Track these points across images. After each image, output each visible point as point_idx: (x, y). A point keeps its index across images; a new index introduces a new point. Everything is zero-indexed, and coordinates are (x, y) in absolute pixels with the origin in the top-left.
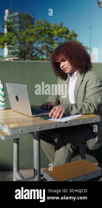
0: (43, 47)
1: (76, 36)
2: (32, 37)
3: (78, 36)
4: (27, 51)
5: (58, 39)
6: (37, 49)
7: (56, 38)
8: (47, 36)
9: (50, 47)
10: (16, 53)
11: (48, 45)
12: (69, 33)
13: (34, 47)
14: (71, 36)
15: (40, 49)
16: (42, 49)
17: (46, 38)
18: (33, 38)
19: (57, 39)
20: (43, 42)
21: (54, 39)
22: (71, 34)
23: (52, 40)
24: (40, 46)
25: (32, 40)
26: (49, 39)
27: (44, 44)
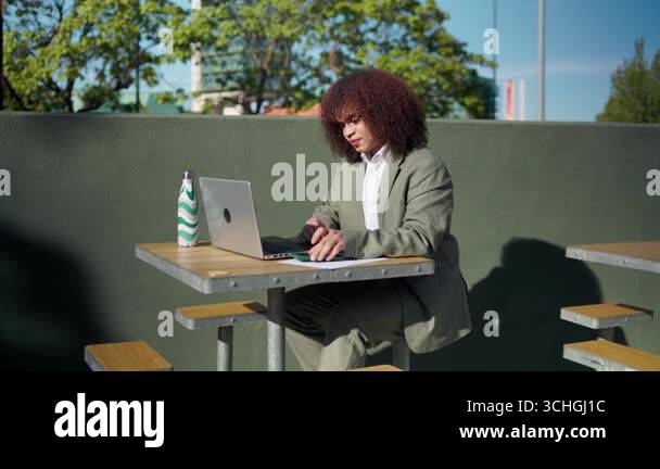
0: (325, 55)
1: (440, 17)
2: (289, 22)
3: (448, 18)
4: (269, 72)
5: (380, 29)
6: (304, 65)
7: (372, 23)
8: (341, 18)
9: (353, 56)
10: (229, 75)
11: (345, 49)
12: (417, 10)
13: (295, 58)
14: (424, 18)
15: (314, 64)
16: (321, 65)
17: (337, 26)
18: (290, 27)
19: (374, 30)
20: (324, 40)
21: (363, 28)
22: (425, 11)
23: (358, 32)
24: (315, 53)
25: (287, 33)
26: (348, 30)
27: (331, 46)
